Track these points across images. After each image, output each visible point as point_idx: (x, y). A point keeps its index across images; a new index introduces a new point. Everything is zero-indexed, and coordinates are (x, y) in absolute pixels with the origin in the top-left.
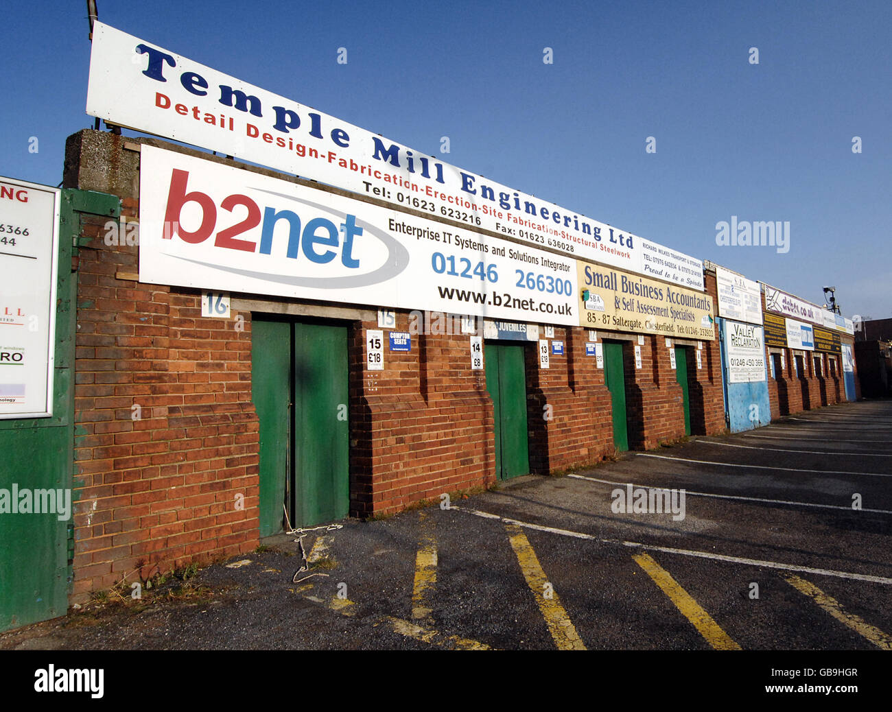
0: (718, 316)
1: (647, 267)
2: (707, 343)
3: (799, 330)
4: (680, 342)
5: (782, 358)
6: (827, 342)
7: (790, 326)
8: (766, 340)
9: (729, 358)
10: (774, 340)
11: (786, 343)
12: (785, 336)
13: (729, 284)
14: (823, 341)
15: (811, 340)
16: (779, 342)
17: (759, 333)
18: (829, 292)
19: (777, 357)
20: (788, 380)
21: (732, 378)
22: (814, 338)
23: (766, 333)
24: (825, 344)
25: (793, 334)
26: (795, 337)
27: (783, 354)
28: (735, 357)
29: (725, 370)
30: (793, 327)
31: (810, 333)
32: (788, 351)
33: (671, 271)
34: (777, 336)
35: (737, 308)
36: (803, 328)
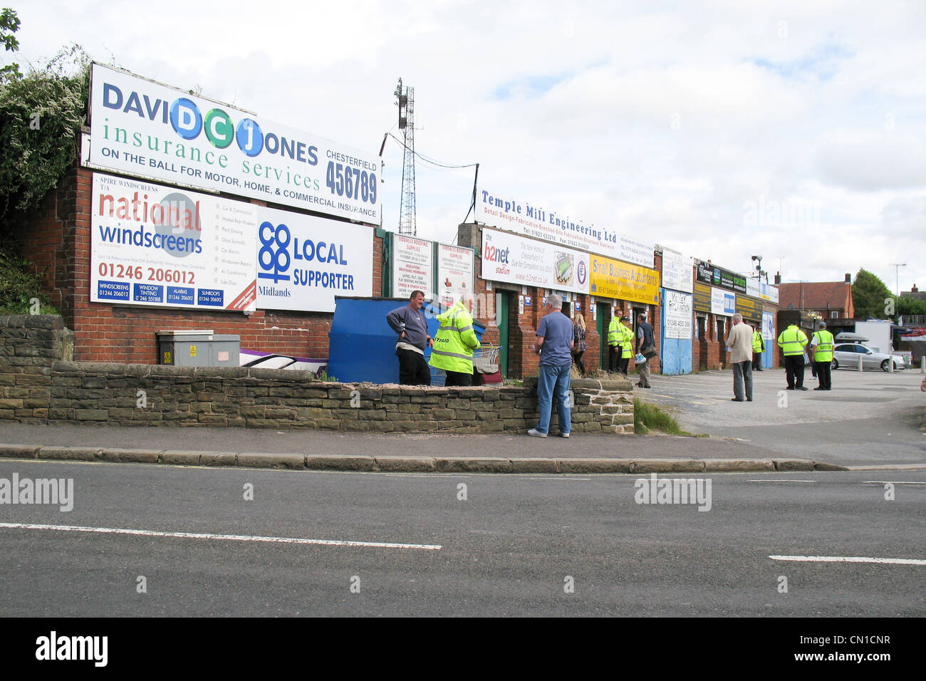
0: (661, 287)
1: (622, 254)
2: (652, 307)
3: (723, 298)
4: (636, 306)
5: (706, 322)
6: (748, 310)
7: (715, 294)
8: (694, 306)
9: (667, 318)
10: (701, 306)
11: (710, 309)
12: (710, 303)
13: (671, 262)
14: (744, 309)
15: (733, 308)
16: (704, 308)
17: (689, 299)
18: (756, 260)
19: (701, 320)
20: (708, 341)
21: (667, 335)
22: (736, 305)
23: (695, 300)
24: (746, 311)
25: (717, 301)
26: (718, 304)
27: (707, 318)
28: (670, 318)
29: (663, 327)
30: (717, 295)
31: (733, 301)
32: (711, 315)
33: (634, 255)
34: (704, 303)
35: (675, 280)
36: (726, 296)
